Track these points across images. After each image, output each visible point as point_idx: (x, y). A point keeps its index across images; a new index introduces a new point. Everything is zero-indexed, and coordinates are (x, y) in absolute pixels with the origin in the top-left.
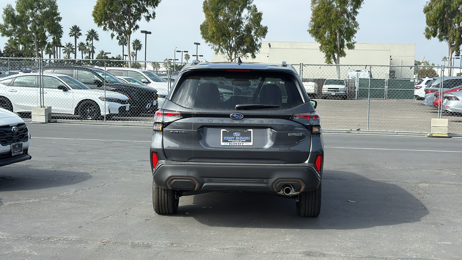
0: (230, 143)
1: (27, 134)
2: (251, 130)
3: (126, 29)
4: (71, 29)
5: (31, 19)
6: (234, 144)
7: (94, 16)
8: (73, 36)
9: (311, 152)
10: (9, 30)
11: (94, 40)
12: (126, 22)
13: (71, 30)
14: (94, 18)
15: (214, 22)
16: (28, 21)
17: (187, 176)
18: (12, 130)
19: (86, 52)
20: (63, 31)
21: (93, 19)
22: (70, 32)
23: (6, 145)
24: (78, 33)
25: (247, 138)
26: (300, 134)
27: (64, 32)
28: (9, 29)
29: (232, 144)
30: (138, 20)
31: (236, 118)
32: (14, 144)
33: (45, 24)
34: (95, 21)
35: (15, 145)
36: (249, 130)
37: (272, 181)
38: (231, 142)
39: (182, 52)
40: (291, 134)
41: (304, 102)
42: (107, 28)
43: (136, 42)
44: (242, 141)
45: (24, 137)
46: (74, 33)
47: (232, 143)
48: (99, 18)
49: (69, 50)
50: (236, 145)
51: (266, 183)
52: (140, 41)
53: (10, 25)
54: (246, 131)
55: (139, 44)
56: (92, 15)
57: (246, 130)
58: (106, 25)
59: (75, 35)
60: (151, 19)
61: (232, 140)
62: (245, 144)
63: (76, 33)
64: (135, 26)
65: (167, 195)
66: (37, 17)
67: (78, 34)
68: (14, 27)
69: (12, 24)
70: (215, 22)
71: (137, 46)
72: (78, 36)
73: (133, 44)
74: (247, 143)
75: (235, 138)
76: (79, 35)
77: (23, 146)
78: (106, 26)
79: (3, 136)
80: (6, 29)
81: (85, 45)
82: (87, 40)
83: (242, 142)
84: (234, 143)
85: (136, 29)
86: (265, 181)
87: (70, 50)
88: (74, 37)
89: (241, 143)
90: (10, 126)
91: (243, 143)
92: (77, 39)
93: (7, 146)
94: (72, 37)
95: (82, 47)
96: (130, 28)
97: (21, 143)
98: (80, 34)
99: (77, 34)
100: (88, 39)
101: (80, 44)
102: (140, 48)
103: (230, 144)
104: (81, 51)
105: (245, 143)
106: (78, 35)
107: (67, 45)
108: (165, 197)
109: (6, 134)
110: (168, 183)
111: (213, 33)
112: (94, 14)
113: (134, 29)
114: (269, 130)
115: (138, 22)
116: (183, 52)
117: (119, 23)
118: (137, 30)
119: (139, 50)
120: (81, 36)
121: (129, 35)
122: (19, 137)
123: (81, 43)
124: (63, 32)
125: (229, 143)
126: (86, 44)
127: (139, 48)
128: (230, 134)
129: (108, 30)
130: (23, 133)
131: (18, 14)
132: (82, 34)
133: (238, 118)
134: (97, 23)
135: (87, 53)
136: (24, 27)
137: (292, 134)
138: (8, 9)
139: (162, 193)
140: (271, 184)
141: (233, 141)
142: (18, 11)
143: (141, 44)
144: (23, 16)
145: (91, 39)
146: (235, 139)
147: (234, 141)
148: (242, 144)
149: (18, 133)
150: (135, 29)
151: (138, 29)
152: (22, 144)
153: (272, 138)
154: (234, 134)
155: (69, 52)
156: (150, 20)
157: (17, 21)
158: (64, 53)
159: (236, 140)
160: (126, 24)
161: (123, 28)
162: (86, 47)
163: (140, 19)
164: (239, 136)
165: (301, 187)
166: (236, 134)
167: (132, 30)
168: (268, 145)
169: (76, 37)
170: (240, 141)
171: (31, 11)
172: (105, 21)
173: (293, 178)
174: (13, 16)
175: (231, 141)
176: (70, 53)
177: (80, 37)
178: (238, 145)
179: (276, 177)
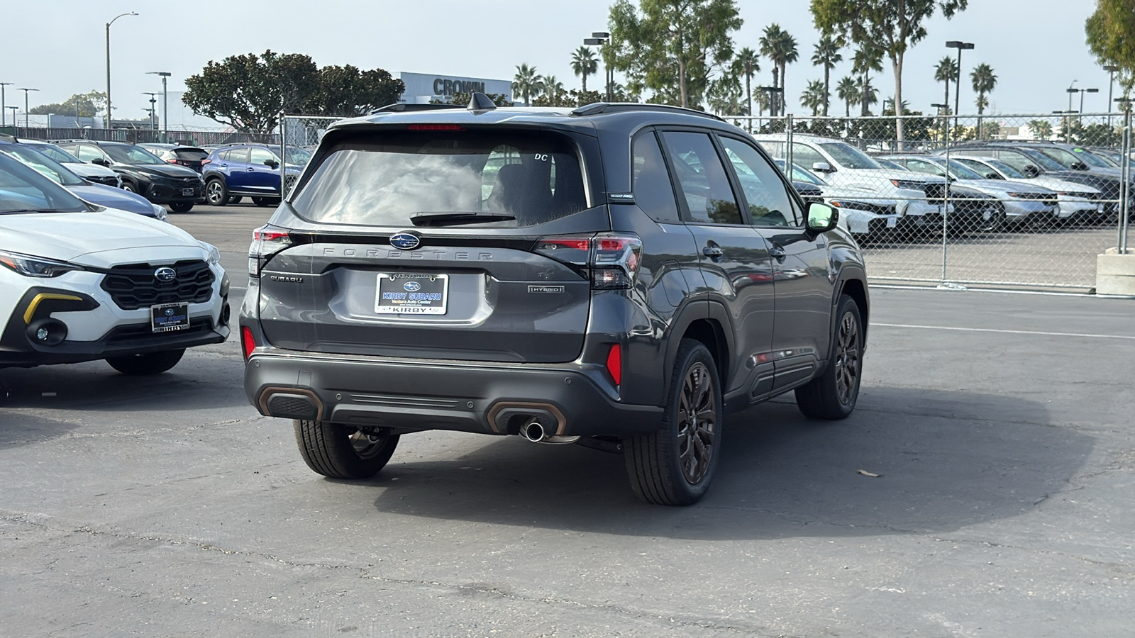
0: (396, 307)
1: (210, 284)
2: (444, 276)
3: (895, 41)
4: (817, 46)
5: (672, 28)
6: (404, 310)
7: (815, 11)
8: (820, 62)
9: (589, 334)
10: (624, 55)
11: (872, 72)
12: (895, 22)
13: (818, 50)
14: (814, 16)
15: (1118, 9)
16: (667, 32)
17: (297, 387)
18: (156, 274)
19: (856, 99)
20: (798, 52)
21: (813, 19)
22: (815, 54)
23: (136, 307)
24: (832, 55)
25: (435, 296)
26: (559, 288)
27: (799, 54)
28: (624, 52)
29: (400, 310)
30: (925, 16)
31: (403, 247)
32: (159, 306)
33: (701, 38)
34: (816, 22)
35: (164, 309)
36: (441, 276)
37: (485, 403)
38: (398, 305)
39: (1083, 90)
40: (533, 288)
41: (589, 206)
42: (846, 39)
43: (981, 72)
44: (422, 302)
45: (197, 292)
46: (823, 55)
47: (400, 308)
48: (826, 16)
49: (816, 97)
50: (407, 312)
51: (471, 410)
52: (990, 69)
53: (626, 43)
54: (433, 279)
55: (990, 75)
56: (810, 8)
57: (433, 277)
58: (844, 31)
59: (825, 60)
60: (955, 11)
61: (402, 300)
62: (428, 311)
63: (827, 56)
64: (917, 32)
65: (320, 433)
66: (685, 23)
67: (833, 58)
68: (637, 47)
69: (632, 42)
70: (1122, 9)
71: (984, 80)
72: (833, 63)
73: (973, 77)
74: (432, 308)
75: (407, 296)
76: (835, 60)
77: (189, 311)
78: (844, 36)
79: (128, 288)
80: (617, 54)
81: (853, 85)
82: (855, 71)
83: (423, 305)
84: (404, 308)
85: (918, 39)
86: (470, 403)
87: (819, 97)
88: (823, 65)
89: (420, 308)
90: (152, 265)
91: (423, 308)
92: (830, 70)
93: (139, 310)
94: (818, 65)
95: (847, 90)
96: (903, 37)
97: (181, 304)
98: (838, 58)
99: (830, 59)
100: (857, 70)
101: (842, 82)
102: (992, 87)
103: (394, 310)
104: (844, 99)
105: (428, 308)
106: (832, 60)
107: (812, 85)
108: (316, 437)
109: (134, 283)
110: (262, 401)
111: (1119, 40)
112: (815, 6)
113: (913, 40)
114: (483, 275)
115: (924, 22)
116: (1085, 92)
117: (879, 27)
118: (920, 39)
119: (989, 91)
120: (839, 62)
121: (899, 53)
122: (177, 290)
123: (846, 78)
124: (797, 54)
125: (392, 307)
126: (856, 82)
127: (989, 85)
128: (398, 288)
129: (849, 44)
130: (194, 283)
131: (647, 17)
132: (843, 57)
133: (406, 247)
134: (822, 29)
135: (859, 103)
136: (658, 46)
137: (536, 288)
138: (618, 7)
139: (310, 427)
140: (482, 413)
141: (403, 302)
142: (645, 11)
143: (995, 76)
144: (655, 22)
145: (865, 69)
146: (407, 299)
147: (405, 302)
148: (420, 312)
149: (175, 283)
150: (916, 38)
151: (922, 38)
152: (185, 307)
153: (490, 297)
154: (406, 287)
155: (815, 101)
156: (953, 13)
157: (642, 34)
158: (803, 104)
159: (409, 301)
160: (896, 27)
161: (885, 37)
162: (856, 87)
163: (931, 11)
164: (417, 290)
165: (558, 424)
166: (410, 285)
167: (908, 40)
168: (481, 314)
169: (829, 66)
170: (417, 304)
171: (673, 8)
172: (840, 22)
173: (538, 400)
174: (632, 22)
175: (400, 302)
176: (818, 104)
177: (837, 65)
178: (412, 312)
179: (494, 394)
